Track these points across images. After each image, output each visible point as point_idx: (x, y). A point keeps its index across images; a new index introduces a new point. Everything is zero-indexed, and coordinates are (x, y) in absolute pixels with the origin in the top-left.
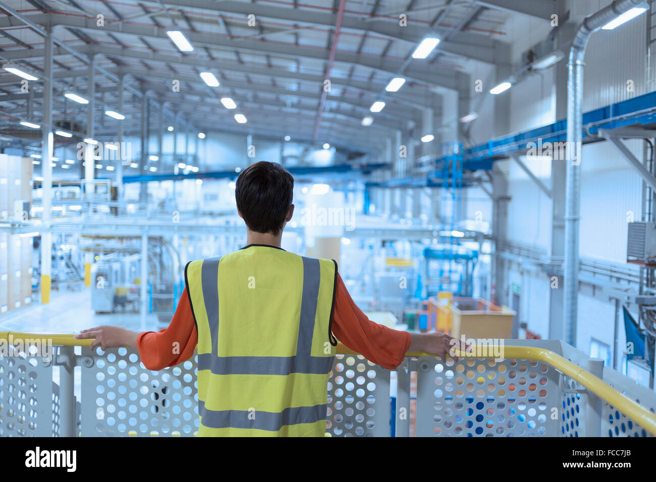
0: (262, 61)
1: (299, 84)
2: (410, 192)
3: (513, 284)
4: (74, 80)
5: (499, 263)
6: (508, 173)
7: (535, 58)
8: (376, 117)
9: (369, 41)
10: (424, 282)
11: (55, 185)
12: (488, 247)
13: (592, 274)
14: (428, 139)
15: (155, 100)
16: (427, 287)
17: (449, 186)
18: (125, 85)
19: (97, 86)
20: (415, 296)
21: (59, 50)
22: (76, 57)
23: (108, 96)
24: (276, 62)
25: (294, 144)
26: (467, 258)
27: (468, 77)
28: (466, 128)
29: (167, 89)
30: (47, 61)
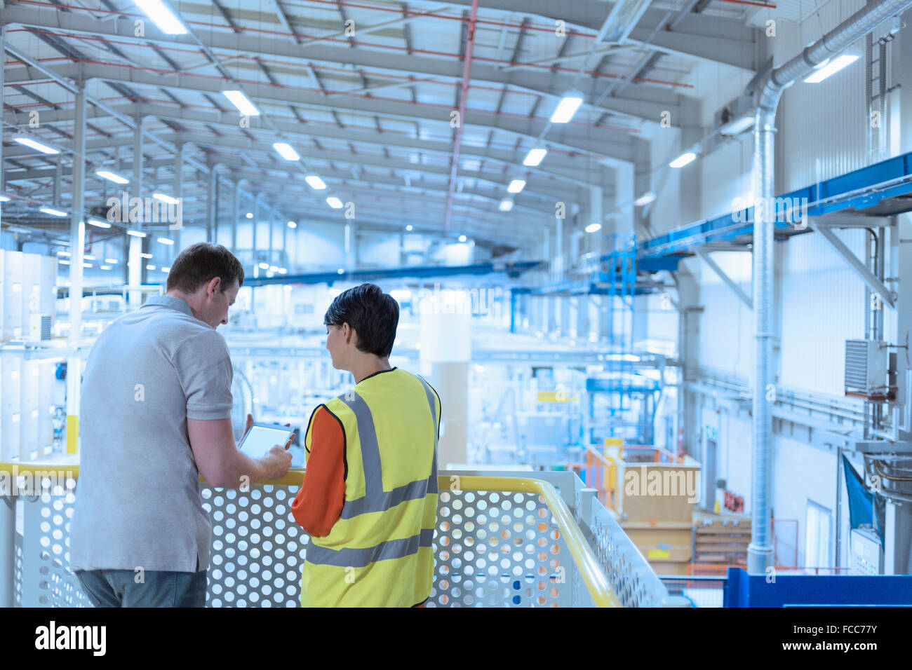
0: (369, 123)
1: (420, 154)
2: (574, 300)
3: (707, 427)
4: (117, 151)
5: (689, 399)
6: (700, 275)
7: (730, 117)
8: (517, 199)
9: (511, 97)
10: (587, 426)
12: (673, 375)
13: (807, 412)
14: (594, 228)
15: (226, 177)
16: (592, 430)
17: (619, 292)
18: (185, 157)
19: (148, 157)
20: (576, 444)
21: (96, 112)
22: (118, 120)
23: (163, 172)
24: (386, 125)
25: (419, 236)
26: (647, 392)
27: (647, 144)
28: (644, 214)
29: (243, 163)
30: (78, 126)
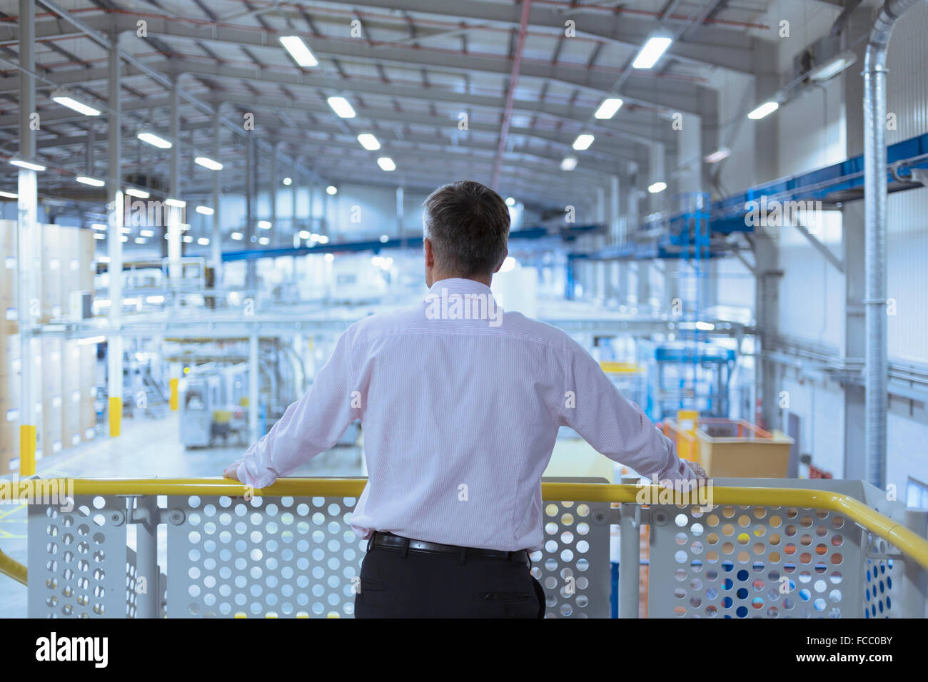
0: (416, 77)
1: (470, 112)
2: (634, 266)
4: (151, 114)
5: (768, 370)
6: (778, 237)
7: (812, 63)
8: (582, 157)
9: (569, 46)
10: (656, 397)
11: (126, 268)
12: (749, 345)
13: (907, 384)
14: (657, 187)
15: (264, 139)
16: (661, 403)
17: (691, 256)
18: (223, 119)
19: (183, 121)
21: (130, 70)
22: (152, 79)
23: (199, 136)
24: (435, 79)
26: (719, 361)
27: (714, 94)
28: (713, 171)
29: (282, 124)
30: (112, 86)
